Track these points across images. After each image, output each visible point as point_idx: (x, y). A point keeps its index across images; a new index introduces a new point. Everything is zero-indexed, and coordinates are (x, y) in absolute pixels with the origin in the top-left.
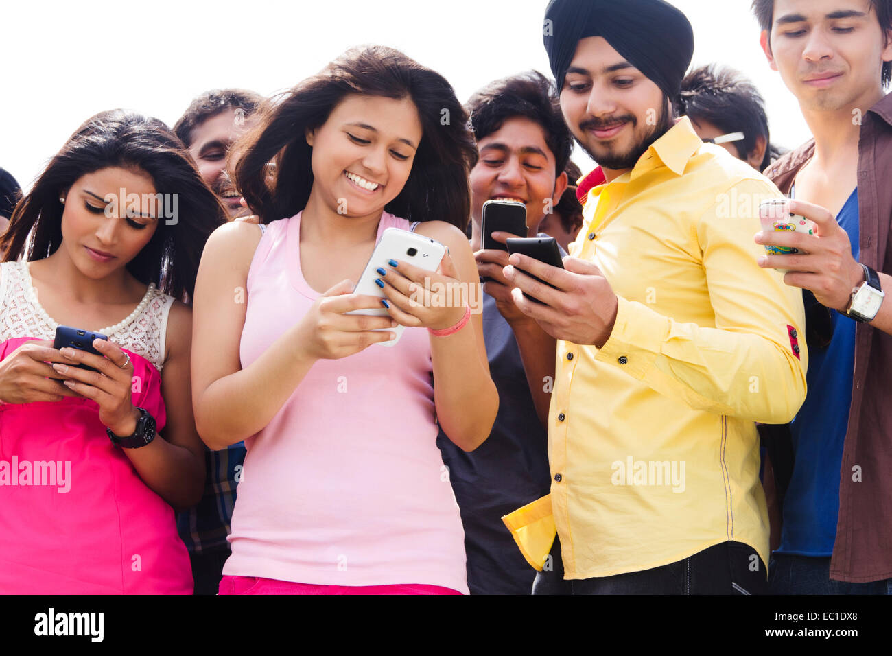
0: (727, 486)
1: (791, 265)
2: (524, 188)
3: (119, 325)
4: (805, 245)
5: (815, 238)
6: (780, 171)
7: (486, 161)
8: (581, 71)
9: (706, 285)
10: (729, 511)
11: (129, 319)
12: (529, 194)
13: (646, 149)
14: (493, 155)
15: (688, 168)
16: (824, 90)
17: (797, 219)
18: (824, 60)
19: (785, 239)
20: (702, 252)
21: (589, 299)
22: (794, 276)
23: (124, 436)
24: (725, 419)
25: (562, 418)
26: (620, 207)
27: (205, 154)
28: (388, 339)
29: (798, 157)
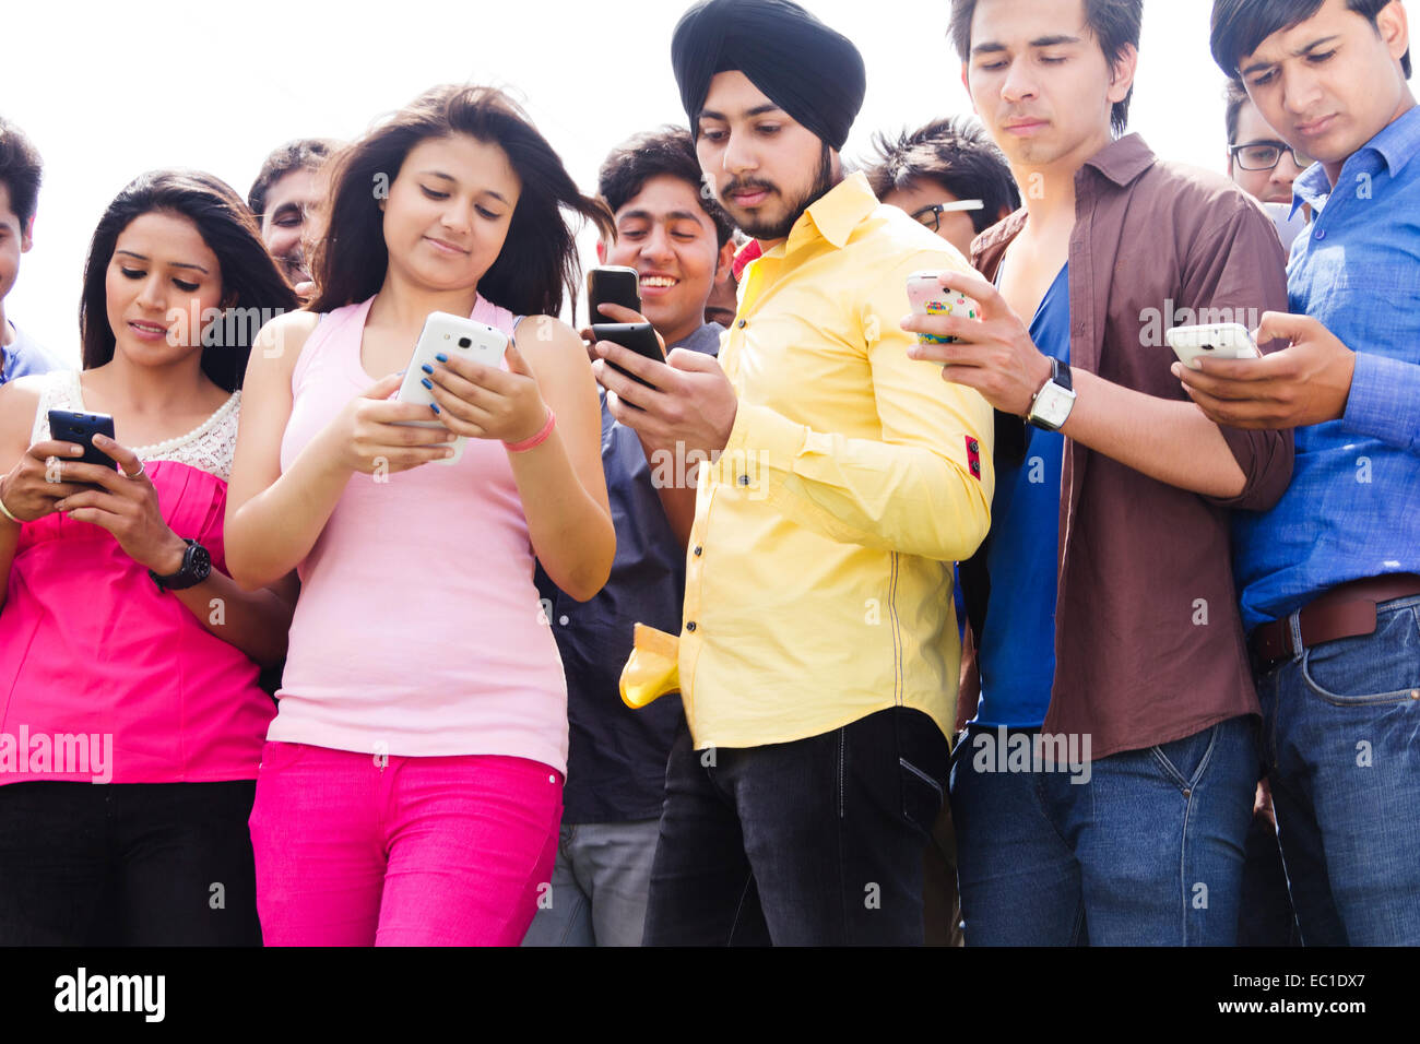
0: (896, 636)
1: (948, 358)
2: (675, 262)
3: (186, 437)
4: (961, 332)
5: (977, 324)
6: (990, 242)
7: (626, 234)
8: (717, 116)
9: (872, 386)
10: (898, 667)
11: (200, 430)
12: (681, 270)
13: (802, 213)
14: (634, 225)
15: (852, 238)
16: (1026, 139)
17: (954, 295)
18: (1026, 100)
19: (938, 324)
20: (867, 344)
21: (696, 402)
22: (954, 371)
23: (167, 574)
24: (896, 556)
25: (699, 552)
26: (776, 284)
27: (277, 220)
28: (442, 457)
29: (1014, 224)
